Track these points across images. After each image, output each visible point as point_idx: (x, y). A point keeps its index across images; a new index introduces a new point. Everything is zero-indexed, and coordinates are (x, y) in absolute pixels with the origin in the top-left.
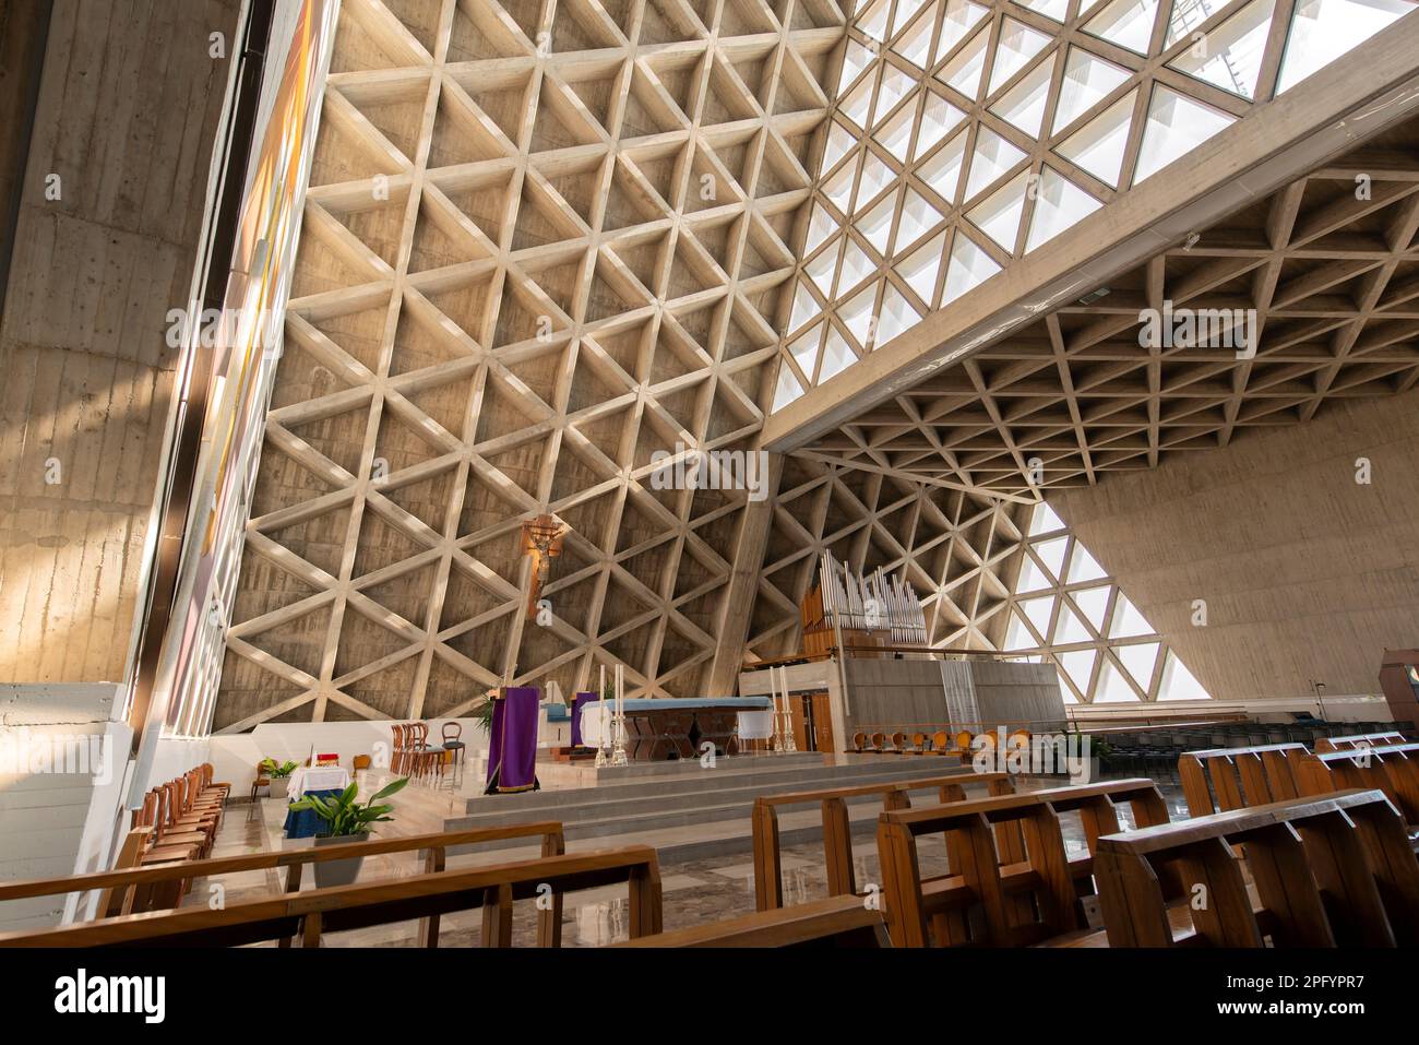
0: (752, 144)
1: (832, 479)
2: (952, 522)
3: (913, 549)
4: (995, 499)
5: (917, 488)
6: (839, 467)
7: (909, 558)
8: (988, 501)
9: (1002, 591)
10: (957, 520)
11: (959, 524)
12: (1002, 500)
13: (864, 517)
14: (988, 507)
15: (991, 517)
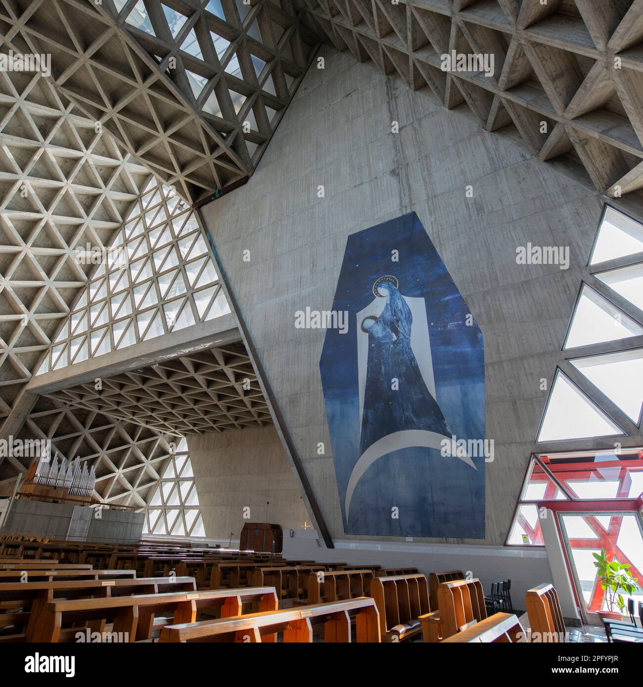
0: (61, 258)
1: (66, 410)
2: (133, 440)
3: (107, 450)
4: (161, 432)
5: (116, 421)
6: (71, 405)
7: (104, 455)
8: (156, 433)
9: (156, 476)
10: (136, 439)
11: (137, 441)
12: (164, 433)
13: (81, 431)
14: (156, 435)
15: (157, 440)
